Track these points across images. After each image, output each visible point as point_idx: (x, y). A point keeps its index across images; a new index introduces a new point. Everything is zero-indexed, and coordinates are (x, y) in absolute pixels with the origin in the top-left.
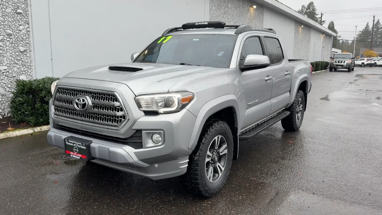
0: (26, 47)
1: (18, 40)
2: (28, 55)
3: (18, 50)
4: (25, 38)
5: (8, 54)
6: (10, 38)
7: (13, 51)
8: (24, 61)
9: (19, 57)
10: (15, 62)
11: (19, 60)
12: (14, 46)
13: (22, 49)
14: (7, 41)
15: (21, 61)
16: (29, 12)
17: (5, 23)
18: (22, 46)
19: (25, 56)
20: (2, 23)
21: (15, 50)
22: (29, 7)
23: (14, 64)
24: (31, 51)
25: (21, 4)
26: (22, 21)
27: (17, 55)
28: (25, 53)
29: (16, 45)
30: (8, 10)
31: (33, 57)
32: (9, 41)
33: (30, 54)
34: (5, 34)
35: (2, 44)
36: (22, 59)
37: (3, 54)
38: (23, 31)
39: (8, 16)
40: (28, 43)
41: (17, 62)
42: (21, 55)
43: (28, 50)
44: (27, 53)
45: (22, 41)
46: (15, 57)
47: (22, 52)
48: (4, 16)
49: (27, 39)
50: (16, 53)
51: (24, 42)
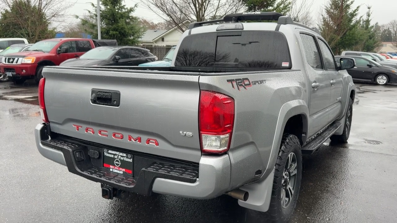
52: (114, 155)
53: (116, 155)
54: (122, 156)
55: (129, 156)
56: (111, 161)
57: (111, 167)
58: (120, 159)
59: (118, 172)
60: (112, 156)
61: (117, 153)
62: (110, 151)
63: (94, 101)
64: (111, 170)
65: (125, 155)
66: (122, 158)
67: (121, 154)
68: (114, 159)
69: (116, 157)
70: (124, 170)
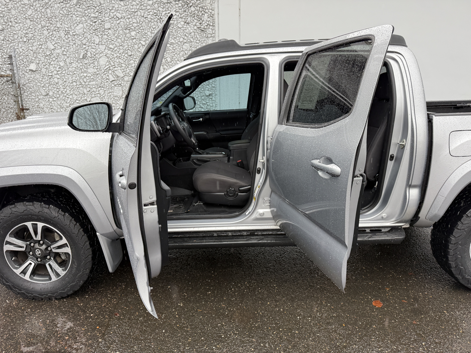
0: (212, 91)
2: (213, 99)
3: (204, 94)
7: (199, 95)
8: (209, 105)
9: (205, 101)
10: (200, 106)
11: (204, 104)
12: (200, 90)
13: (207, 93)
15: (206, 105)
18: (208, 90)
19: (210, 100)
21: (201, 94)
23: (200, 108)
24: (217, 95)
27: (202, 99)
28: (211, 97)
29: (203, 89)
31: (218, 101)
33: (215, 98)
36: (208, 103)
40: (214, 87)
41: (202, 106)
42: (206, 99)
43: (214, 94)
44: (213, 97)
46: (201, 101)
47: (207, 96)
49: (213, 83)
50: (202, 97)
51: (210, 86)
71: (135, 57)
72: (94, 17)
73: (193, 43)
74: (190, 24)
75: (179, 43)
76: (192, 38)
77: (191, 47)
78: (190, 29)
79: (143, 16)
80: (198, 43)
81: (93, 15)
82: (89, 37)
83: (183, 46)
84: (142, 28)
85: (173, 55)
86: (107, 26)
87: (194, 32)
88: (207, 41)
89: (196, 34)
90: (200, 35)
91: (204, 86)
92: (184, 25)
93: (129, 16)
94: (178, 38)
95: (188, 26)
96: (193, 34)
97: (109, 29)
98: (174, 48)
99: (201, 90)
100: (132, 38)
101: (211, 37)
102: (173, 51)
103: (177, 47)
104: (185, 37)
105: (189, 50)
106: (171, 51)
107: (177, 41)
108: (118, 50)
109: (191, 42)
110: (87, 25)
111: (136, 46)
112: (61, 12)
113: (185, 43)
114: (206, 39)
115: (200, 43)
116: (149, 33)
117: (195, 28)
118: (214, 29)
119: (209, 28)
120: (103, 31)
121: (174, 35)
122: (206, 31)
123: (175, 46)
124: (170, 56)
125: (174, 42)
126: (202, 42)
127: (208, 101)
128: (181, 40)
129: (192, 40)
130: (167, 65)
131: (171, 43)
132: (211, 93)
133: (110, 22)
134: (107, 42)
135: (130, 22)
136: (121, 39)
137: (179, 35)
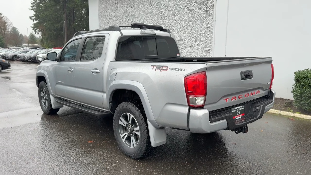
0: (210, 48)
1: (206, 44)
4: (210, 42)
5: (201, 52)
6: (203, 43)
7: (203, 50)
13: (207, 49)
14: (201, 45)
16: (214, 25)
17: (201, 35)
18: (208, 47)
20: (200, 35)
21: (204, 50)
22: (214, 22)
25: (210, 21)
26: (210, 32)
27: (205, 53)
28: (209, 52)
29: (205, 47)
30: (203, 27)
32: (202, 44)
34: (200, 41)
35: (198, 47)
37: (198, 52)
38: (209, 38)
39: (203, 30)
42: (206, 53)
44: (210, 51)
45: (208, 44)
46: (204, 54)
47: (207, 51)
48: (201, 30)
50: (204, 51)
52: (236, 109)
53: (237, 109)
54: (240, 108)
55: (244, 106)
56: (235, 114)
57: (236, 117)
58: (239, 110)
59: (239, 118)
60: (236, 111)
61: (238, 107)
62: (235, 108)
63: (242, 79)
64: (236, 119)
65: (242, 106)
66: (240, 109)
67: (240, 107)
68: (237, 111)
69: (237, 110)
70: (241, 115)
71: (175, 30)
72: (161, 11)
73: (202, 20)
74: (201, 9)
75: (195, 21)
76: (202, 17)
77: (201, 22)
78: (201, 12)
79: (180, 8)
80: (205, 20)
81: (161, 10)
82: (159, 21)
83: (197, 22)
84: (179, 14)
85: (192, 28)
86: (166, 15)
87: (203, 13)
88: (209, 18)
89: (204, 14)
90: (206, 14)
91: (206, 45)
92: (198, 10)
93: (175, 9)
94: (195, 18)
95: (200, 10)
96: (202, 14)
97: (167, 16)
98: (193, 24)
99: (204, 47)
100: (175, 20)
101: (211, 15)
102: (192, 25)
103: (194, 23)
104: (198, 17)
105: (200, 24)
106: (191, 26)
107: (194, 20)
108: (169, 27)
109: (201, 19)
110: (159, 16)
111: (176, 24)
112: (151, 10)
113: (198, 20)
114: (209, 17)
115: (206, 19)
116: (182, 17)
117: (204, 11)
118: (213, 10)
119: (211, 10)
120: (164, 18)
121: (193, 16)
122: (209, 12)
123: (193, 22)
124: (190, 28)
125: (193, 20)
126: (207, 19)
127: (207, 54)
128: (196, 18)
129: (202, 18)
130: (189, 33)
131: (192, 21)
132: (209, 49)
133: (167, 13)
134: (165, 23)
135: (175, 11)
136: (171, 21)
137: (196, 16)
